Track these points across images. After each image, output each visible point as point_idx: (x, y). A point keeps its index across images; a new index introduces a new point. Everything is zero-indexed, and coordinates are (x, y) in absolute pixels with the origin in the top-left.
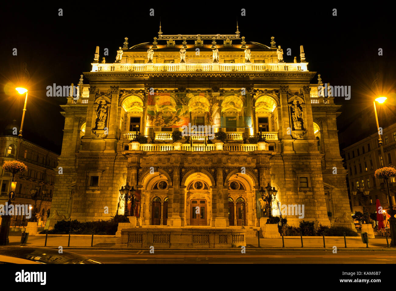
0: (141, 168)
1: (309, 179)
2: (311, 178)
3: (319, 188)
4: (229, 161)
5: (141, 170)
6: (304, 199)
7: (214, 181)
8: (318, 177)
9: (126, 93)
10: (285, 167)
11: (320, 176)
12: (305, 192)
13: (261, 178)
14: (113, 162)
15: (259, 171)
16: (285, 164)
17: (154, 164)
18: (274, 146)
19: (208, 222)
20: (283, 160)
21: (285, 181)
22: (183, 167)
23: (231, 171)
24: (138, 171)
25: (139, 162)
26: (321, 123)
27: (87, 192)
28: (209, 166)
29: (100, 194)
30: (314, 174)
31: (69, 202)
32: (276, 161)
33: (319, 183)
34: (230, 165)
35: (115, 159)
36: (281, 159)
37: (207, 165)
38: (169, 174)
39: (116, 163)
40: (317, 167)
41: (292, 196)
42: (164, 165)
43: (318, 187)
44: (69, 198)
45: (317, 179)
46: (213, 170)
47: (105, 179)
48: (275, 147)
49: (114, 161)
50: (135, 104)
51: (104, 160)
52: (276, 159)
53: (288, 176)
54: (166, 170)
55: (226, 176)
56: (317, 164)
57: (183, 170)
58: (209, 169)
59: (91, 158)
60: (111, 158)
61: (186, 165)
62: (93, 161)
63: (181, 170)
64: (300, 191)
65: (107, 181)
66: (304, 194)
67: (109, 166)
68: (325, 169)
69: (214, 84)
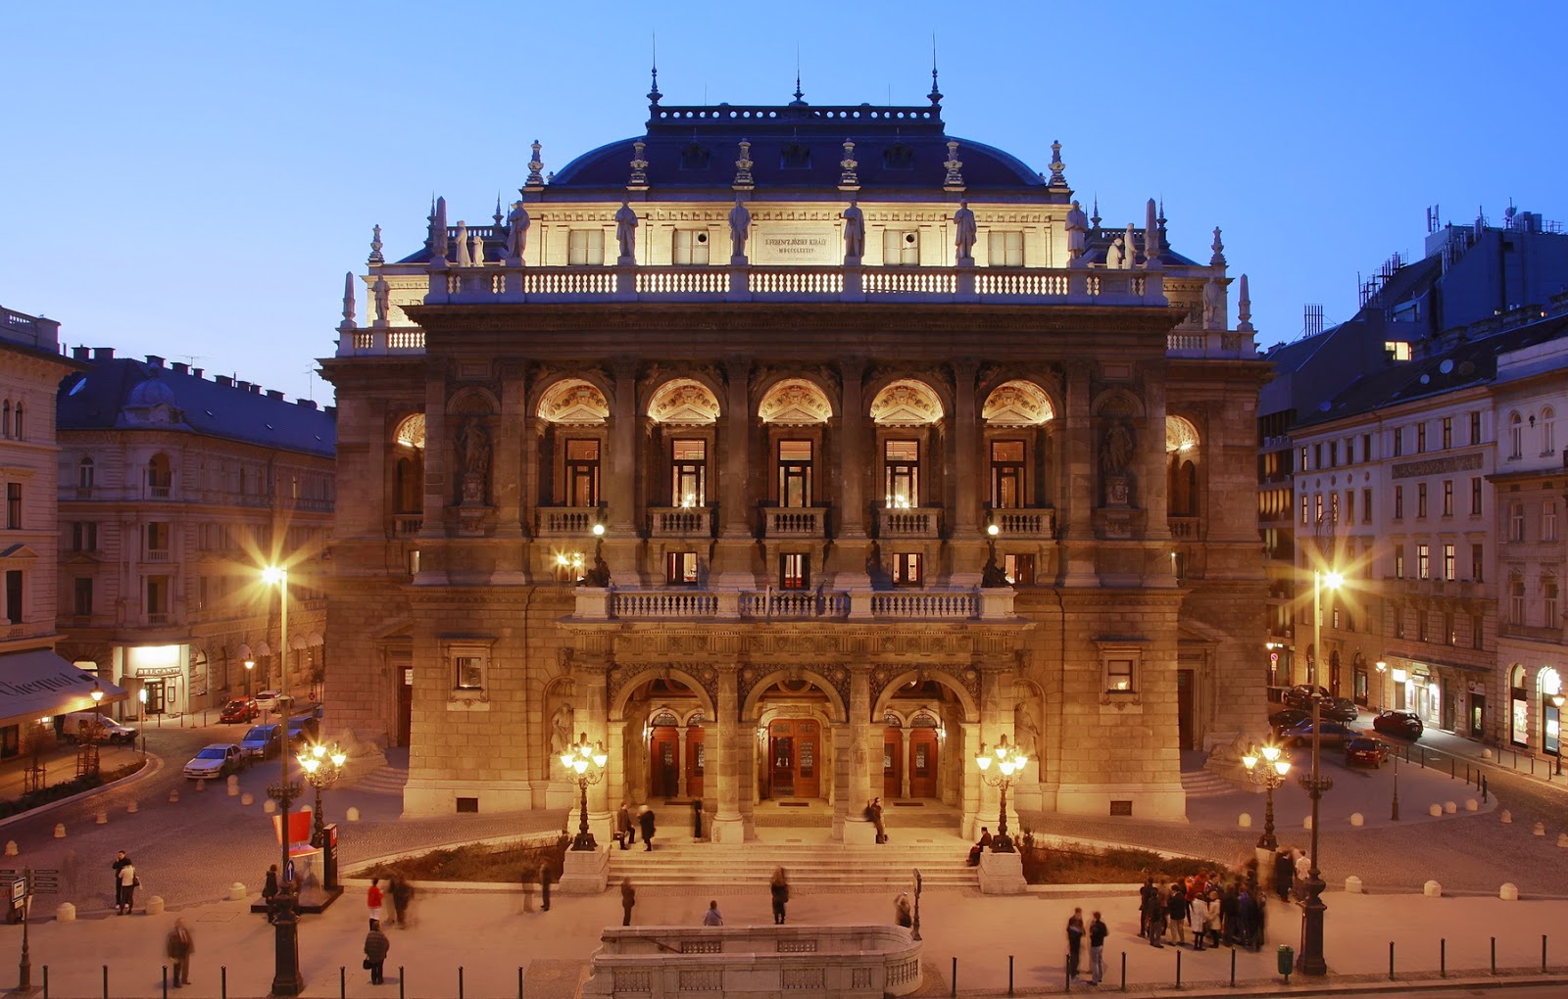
0: (616, 667)
1: (1136, 665)
2: (1142, 662)
3: (1164, 693)
4: (889, 646)
5: (617, 675)
6: (1116, 726)
7: (843, 709)
8: (1164, 660)
9: (547, 369)
10: (1066, 627)
11: (1172, 655)
12: (1121, 705)
13: (986, 702)
14: (523, 613)
15: (979, 678)
16: (1066, 619)
17: (656, 655)
18: (1038, 554)
19: (823, 788)
20: (1061, 604)
21: (1063, 670)
22: (747, 665)
23: (895, 677)
24: (608, 677)
25: (611, 650)
26: (1207, 420)
27: (450, 707)
28: (828, 660)
29: (490, 712)
30: (1154, 650)
31: (379, 683)
32: (1039, 608)
33: (1164, 679)
34: (891, 658)
35: (529, 602)
36: (1054, 603)
37: (822, 659)
38: (704, 686)
39: (530, 613)
40: (1165, 628)
41: (1081, 720)
42: (688, 659)
43: (1162, 690)
44: (379, 670)
45: (1160, 665)
46: (840, 676)
47: (501, 668)
48: (1041, 557)
49: (526, 610)
50: (580, 393)
51: (495, 606)
52: (1039, 603)
53: (1070, 655)
54: (695, 673)
55: (880, 693)
56: (1165, 621)
57: (748, 675)
58: (828, 668)
59: (452, 600)
60: (516, 601)
61: (756, 657)
62: (459, 609)
63: (743, 676)
64: (1107, 703)
65: (507, 674)
66: (1115, 711)
67: (509, 627)
68: (1203, 578)
69: (846, 343)
